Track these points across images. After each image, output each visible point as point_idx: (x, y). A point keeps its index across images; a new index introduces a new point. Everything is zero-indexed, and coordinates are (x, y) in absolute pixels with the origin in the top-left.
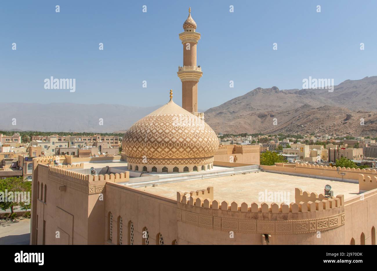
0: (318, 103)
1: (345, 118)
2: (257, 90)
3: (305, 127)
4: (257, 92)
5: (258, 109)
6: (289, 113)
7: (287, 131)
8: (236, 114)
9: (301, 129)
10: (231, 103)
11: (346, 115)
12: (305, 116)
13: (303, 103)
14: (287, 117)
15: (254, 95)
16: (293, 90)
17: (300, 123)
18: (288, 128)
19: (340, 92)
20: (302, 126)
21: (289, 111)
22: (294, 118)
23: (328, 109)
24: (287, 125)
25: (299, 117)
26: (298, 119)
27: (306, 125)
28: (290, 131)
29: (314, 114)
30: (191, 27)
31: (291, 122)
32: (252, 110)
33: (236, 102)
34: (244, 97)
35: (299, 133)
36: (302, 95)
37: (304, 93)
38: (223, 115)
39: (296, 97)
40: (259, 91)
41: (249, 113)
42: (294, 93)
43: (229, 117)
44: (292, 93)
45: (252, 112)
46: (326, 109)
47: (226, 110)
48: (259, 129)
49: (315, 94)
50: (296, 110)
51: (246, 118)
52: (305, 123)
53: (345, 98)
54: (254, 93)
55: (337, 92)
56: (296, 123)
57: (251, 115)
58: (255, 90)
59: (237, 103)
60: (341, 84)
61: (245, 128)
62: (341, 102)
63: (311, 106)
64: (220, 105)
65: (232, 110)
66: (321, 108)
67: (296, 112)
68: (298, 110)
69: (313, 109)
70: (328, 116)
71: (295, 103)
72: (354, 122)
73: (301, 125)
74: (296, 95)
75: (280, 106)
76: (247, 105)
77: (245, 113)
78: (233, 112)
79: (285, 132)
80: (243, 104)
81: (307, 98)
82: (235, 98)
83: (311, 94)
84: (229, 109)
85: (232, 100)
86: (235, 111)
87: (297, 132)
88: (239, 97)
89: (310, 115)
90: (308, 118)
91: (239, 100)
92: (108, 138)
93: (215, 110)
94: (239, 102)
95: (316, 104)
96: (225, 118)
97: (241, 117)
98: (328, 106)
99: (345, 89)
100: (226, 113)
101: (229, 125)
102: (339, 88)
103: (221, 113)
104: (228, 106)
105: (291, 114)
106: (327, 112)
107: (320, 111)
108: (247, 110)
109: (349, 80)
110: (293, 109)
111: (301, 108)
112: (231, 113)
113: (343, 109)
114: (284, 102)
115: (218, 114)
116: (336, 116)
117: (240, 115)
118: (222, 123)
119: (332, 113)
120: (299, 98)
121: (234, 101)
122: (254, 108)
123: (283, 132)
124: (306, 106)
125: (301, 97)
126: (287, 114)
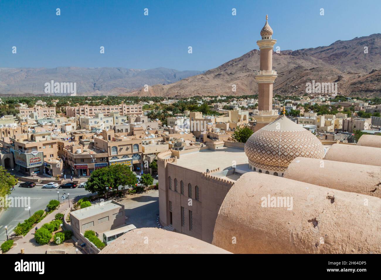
0: (310, 64)
1: (337, 79)
2: (253, 52)
3: (299, 88)
4: (253, 54)
5: (254, 71)
6: (283, 74)
7: (282, 91)
8: (234, 76)
9: (295, 90)
10: (228, 65)
11: (338, 76)
12: (299, 77)
13: (296, 64)
14: (281, 77)
15: (250, 57)
16: (286, 51)
17: (295, 84)
18: (284, 89)
19: (331, 52)
20: (297, 87)
21: (283, 72)
22: (288, 79)
23: (321, 71)
24: (282, 86)
25: (294, 78)
26: (293, 81)
27: (300, 86)
28: (285, 92)
29: (307, 75)
30: (269, 34)
31: (285, 83)
32: (248, 71)
33: (233, 63)
34: (241, 59)
35: (293, 94)
36: (295, 56)
37: (297, 54)
38: (221, 77)
39: (289, 58)
40: (255, 53)
41: (246, 74)
42: (287, 54)
43: (227, 78)
44: (286, 55)
45: (248, 74)
46: (318, 70)
47: (224, 72)
48: (255, 90)
49: (307, 55)
50: (290, 71)
51: (243, 80)
52: (299, 84)
53: (334, 59)
54: (250, 54)
55: (328, 53)
56: (291, 85)
57: (248, 77)
58: (252, 52)
59: (234, 65)
60: (332, 45)
61: (242, 89)
62: (331, 62)
63: (304, 67)
64: (218, 67)
65: (229, 72)
66: (314, 70)
67: (290, 73)
68: (292, 71)
69: (305, 70)
70: (321, 77)
71: (289, 64)
72: (344, 83)
73: (295, 86)
74: (289, 56)
75: (275, 67)
76: (244, 67)
77: (242, 75)
78: (231, 73)
79: (281, 93)
80: (240, 65)
81: (299, 59)
82: (232, 60)
83: (303, 54)
84: (227, 71)
85: (229, 62)
86: (232, 72)
87: (292, 92)
88: (235, 59)
89: (304, 77)
90: (302, 79)
91: (236, 62)
92: (132, 107)
93: (213, 72)
94: (236, 63)
95: (308, 64)
96: (224, 79)
97: (238, 78)
98: (321, 67)
99: (335, 50)
100: (224, 75)
101: (228, 86)
102: (330, 49)
103: (219, 75)
104: (225, 67)
105: (285, 75)
106: (320, 73)
107: (313, 73)
108: (244, 72)
109: (339, 41)
110: (287, 70)
111: (294, 69)
112: (228, 75)
113: (334, 70)
114: (278, 63)
115: (216, 76)
116: (328, 78)
117: (237, 77)
118: (220, 85)
119: (324, 75)
120: (292, 59)
121: (231, 63)
122: (250, 70)
123: (279, 92)
124: (299, 67)
125: (294, 58)
126: (282, 75)
